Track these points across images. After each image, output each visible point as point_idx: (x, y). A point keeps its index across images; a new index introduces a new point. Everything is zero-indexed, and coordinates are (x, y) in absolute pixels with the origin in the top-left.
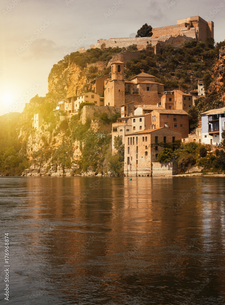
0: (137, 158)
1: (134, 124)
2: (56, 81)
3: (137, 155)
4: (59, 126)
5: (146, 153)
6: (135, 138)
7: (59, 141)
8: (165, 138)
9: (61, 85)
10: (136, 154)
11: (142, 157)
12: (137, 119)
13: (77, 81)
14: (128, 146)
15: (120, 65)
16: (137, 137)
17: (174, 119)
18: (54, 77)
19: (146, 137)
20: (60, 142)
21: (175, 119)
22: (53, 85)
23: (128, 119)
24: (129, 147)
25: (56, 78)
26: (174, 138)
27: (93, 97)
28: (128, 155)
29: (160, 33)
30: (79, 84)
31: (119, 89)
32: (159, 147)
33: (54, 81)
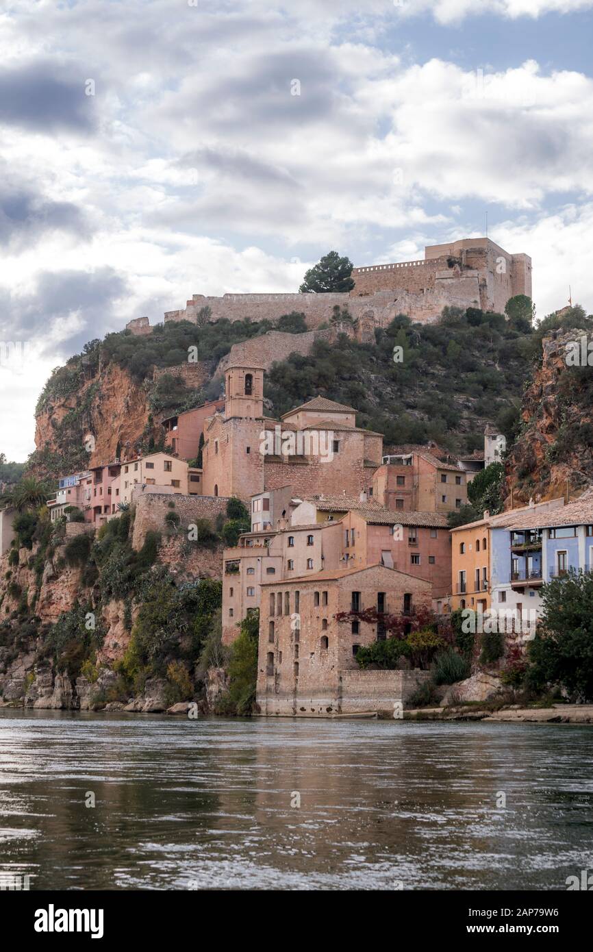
0: (297, 657)
1: (290, 553)
2: (59, 415)
3: (297, 646)
4: (62, 555)
5: (325, 640)
6: (292, 595)
7: (61, 598)
8: (381, 596)
9: (73, 429)
10: (294, 643)
11: (313, 654)
12: (300, 539)
13: (123, 419)
14: (271, 619)
15: (252, 372)
16: (298, 593)
17: (410, 539)
18: (53, 404)
19: (326, 593)
20: (64, 601)
21: (414, 540)
22: (50, 428)
23: (273, 535)
24: (272, 623)
25: (59, 407)
26: (408, 597)
27: (168, 467)
28: (271, 648)
29: (376, 281)
30: (129, 427)
31: (246, 446)
32: (363, 625)
33: (54, 416)
